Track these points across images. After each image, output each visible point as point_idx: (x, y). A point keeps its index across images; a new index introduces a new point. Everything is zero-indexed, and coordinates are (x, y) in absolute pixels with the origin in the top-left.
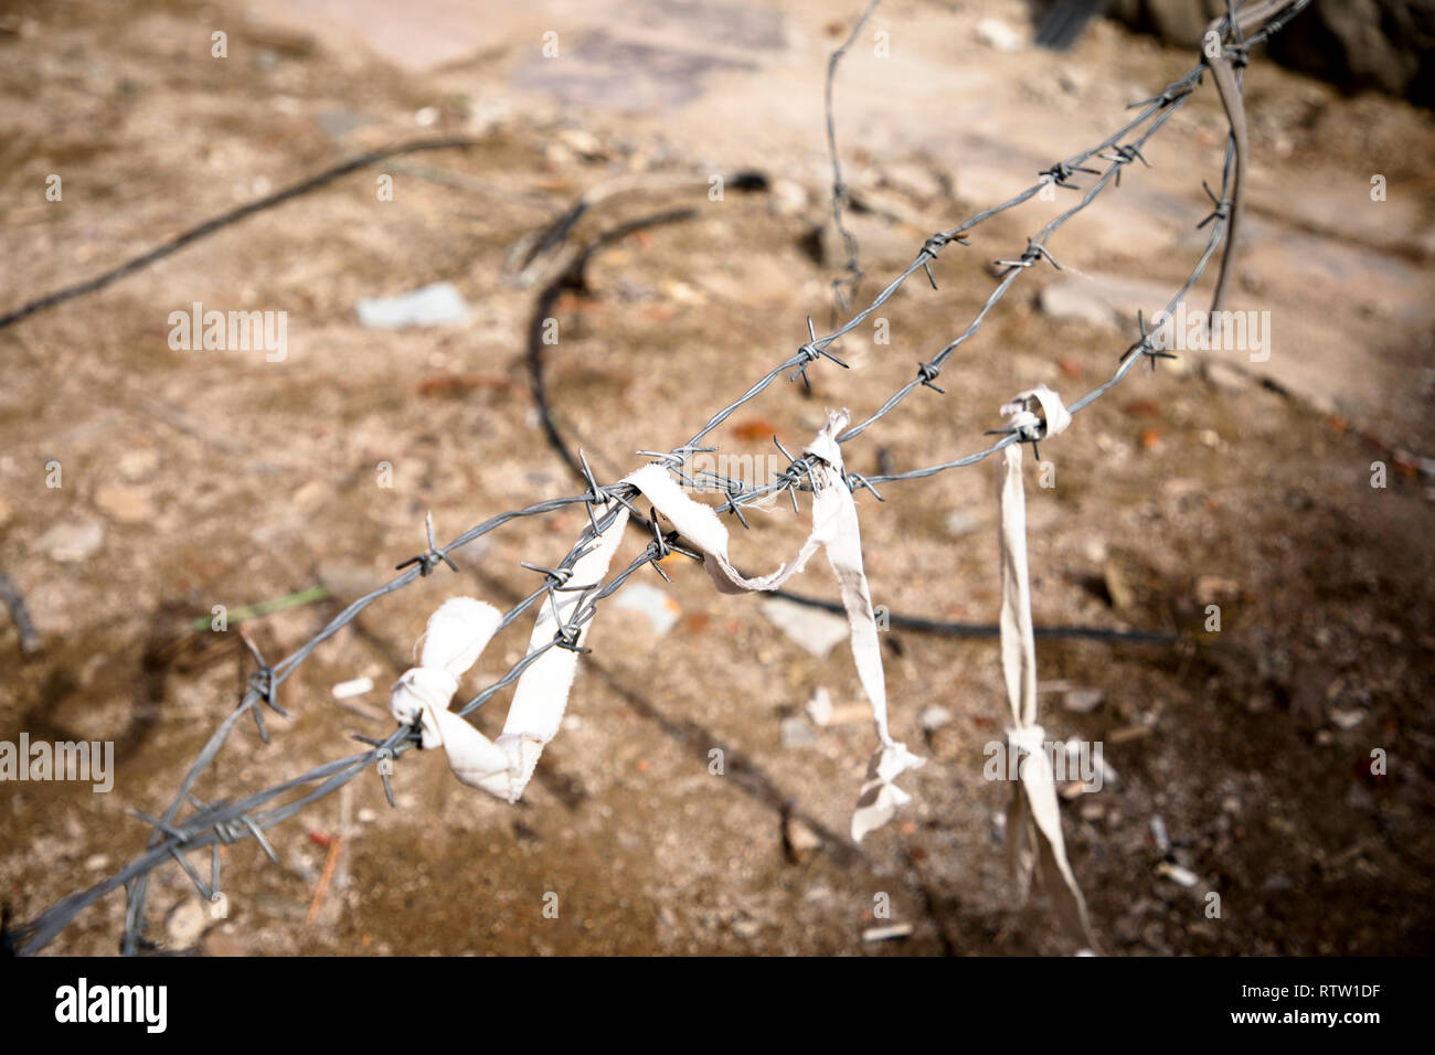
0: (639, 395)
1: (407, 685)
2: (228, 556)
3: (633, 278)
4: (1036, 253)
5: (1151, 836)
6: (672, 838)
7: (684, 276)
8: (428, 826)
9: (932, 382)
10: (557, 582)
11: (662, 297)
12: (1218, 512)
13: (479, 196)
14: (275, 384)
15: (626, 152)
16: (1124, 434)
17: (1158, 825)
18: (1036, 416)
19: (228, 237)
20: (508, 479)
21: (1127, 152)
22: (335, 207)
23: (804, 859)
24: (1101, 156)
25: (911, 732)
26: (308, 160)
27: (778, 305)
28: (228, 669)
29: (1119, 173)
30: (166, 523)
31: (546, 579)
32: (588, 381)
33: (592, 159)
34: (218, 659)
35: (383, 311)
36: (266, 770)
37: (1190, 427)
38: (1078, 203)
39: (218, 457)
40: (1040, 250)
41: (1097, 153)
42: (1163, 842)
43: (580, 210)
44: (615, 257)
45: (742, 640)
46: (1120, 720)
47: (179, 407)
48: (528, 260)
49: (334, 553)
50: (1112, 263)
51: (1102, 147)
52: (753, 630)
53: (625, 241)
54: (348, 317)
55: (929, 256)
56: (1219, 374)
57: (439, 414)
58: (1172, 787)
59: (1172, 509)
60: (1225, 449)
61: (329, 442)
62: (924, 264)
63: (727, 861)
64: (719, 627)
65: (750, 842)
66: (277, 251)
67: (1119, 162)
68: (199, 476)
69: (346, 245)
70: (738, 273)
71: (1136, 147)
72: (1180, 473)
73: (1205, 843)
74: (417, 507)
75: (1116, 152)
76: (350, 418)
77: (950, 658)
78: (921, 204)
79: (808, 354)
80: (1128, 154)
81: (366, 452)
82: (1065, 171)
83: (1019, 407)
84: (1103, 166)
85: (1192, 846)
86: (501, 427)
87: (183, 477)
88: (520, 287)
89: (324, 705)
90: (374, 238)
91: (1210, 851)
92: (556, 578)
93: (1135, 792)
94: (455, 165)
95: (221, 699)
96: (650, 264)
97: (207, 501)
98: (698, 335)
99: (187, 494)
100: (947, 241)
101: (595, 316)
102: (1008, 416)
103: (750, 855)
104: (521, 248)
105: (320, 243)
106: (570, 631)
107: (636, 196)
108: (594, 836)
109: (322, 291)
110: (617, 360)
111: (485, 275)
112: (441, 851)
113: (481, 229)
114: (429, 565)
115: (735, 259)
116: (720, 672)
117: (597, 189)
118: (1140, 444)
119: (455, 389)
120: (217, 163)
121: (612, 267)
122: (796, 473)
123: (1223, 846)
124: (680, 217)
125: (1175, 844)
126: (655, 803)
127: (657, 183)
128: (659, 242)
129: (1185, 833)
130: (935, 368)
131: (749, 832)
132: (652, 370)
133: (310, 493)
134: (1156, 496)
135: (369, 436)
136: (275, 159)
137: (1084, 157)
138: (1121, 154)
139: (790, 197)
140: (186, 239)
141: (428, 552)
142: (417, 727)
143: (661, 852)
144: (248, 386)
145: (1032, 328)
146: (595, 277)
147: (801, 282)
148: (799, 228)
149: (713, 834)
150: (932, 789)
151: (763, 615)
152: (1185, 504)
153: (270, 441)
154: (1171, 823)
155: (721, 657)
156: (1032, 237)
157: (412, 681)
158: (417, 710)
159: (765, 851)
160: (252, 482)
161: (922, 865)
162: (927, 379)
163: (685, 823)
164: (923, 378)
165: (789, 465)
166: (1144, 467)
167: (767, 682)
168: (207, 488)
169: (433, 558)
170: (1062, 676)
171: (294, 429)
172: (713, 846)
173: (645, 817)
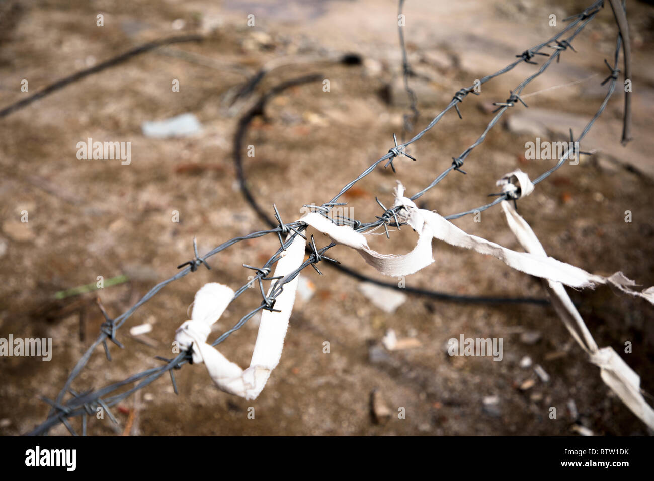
0: (293, 173)
1: (184, 330)
2: (74, 259)
3: (289, 112)
4: (515, 98)
5: (568, 410)
6: (311, 410)
7: (317, 110)
8: (182, 403)
9: (461, 168)
10: (262, 275)
11: (305, 122)
12: (603, 237)
13: (207, 67)
14: (99, 168)
15: (286, 43)
16: (551, 195)
17: (572, 405)
18: (515, 186)
19: (73, 89)
20: (223, 218)
21: (564, 44)
22: (130, 73)
23: (382, 421)
24: (549, 47)
25: (439, 354)
26: (115, 47)
27: (366, 126)
28: (74, 320)
29: (559, 56)
30: (41, 241)
31: (257, 273)
32: (266, 167)
33: (268, 48)
34: (69, 314)
35: (156, 129)
36: (95, 373)
37: (588, 192)
38: (536, 72)
39: (68, 205)
40: (517, 97)
41: (547, 45)
42: (574, 414)
43: (261, 75)
44: (281, 100)
45: (348, 304)
46: (551, 348)
47: (48, 179)
48: (234, 101)
49: (131, 257)
50: (545, 103)
51: (550, 41)
52: (354, 299)
53: (285, 92)
54: (137, 131)
55: (458, 101)
56: (604, 163)
57: (186, 184)
58: (580, 384)
59: (578, 236)
60: (607, 203)
61: (128, 198)
62: (455, 106)
63: (340, 423)
64: (336, 297)
65: (353, 412)
66: (99, 96)
67: (559, 50)
68: (58, 216)
69: (136, 93)
70: (345, 109)
71: (568, 41)
72: (583, 215)
73: (597, 415)
74: (176, 233)
75: (557, 44)
76: (139, 186)
77: (459, 315)
78: (443, 71)
79: (393, 153)
80: (564, 46)
81: (148, 204)
82: (530, 54)
83: (506, 182)
84: (550, 51)
85: (590, 416)
86: (220, 191)
87: (50, 217)
88: (229, 116)
89: (126, 339)
90: (151, 89)
91: (600, 419)
92: (262, 273)
93: (559, 387)
94: (194, 51)
95: (70, 335)
96: (299, 104)
97: (63, 230)
98: (325, 142)
99: (52, 226)
100: (467, 92)
101: (270, 132)
102: (501, 186)
103: (354, 419)
104: (230, 95)
105: (122, 93)
106: (270, 301)
107: (291, 68)
108: (271, 409)
109: (124, 118)
110: (280, 155)
111: (210, 109)
112: (189, 416)
113: (209, 84)
114: (196, 266)
115: (344, 101)
116: (337, 321)
117: (270, 63)
118: (561, 201)
119: (195, 171)
120: (66, 48)
121: (279, 105)
122: (388, 217)
123: (607, 416)
124: (315, 79)
125: (581, 415)
126: (302, 391)
127: (303, 60)
128: (303, 92)
129: (587, 409)
130: (461, 160)
131: (353, 407)
132: (300, 160)
133: (117, 225)
134: (570, 228)
135: (150, 195)
136: (97, 46)
137: (540, 47)
138: (560, 45)
139: (373, 67)
140: (50, 89)
141: (195, 259)
142: (189, 352)
143: (306, 418)
144: (83, 169)
145: (503, 138)
146: (270, 111)
147: (378, 114)
148: (377, 85)
149: (334, 408)
150: (450, 385)
151: (359, 291)
152: (586, 232)
153: (96, 198)
154: (579, 404)
155: (337, 313)
156: (512, 90)
157: (187, 328)
158: (190, 343)
159: (361, 417)
160: (87, 220)
161: (445, 425)
162: (457, 166)
163: (319, 402)
164: (454, 166)
165: (384, 212)
166: (563, 213)
167: (362, 326)
168: (62, 222)
169: (197, 262)
170: (519, 323)
171: (109, 191)
172: (334, 415)
173: (297, 398)
